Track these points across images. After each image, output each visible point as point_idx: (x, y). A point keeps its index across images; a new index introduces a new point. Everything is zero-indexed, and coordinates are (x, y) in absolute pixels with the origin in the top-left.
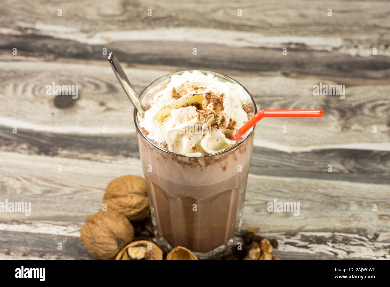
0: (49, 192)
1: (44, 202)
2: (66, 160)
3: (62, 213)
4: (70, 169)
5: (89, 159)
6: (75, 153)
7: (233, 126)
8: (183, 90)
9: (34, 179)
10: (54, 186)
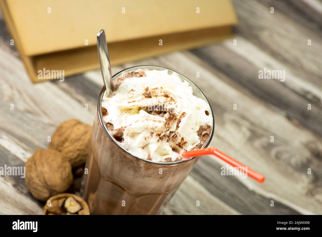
0: (30, 112)
1: (21, 119)
2: (60, 93)
3: (29, 137)
4: (59, 102)
5: (80, 102)
6: (72, 90)
7: (183, 145)
8: (155, 92)
9: (25, 95)
10: (37, 109)
